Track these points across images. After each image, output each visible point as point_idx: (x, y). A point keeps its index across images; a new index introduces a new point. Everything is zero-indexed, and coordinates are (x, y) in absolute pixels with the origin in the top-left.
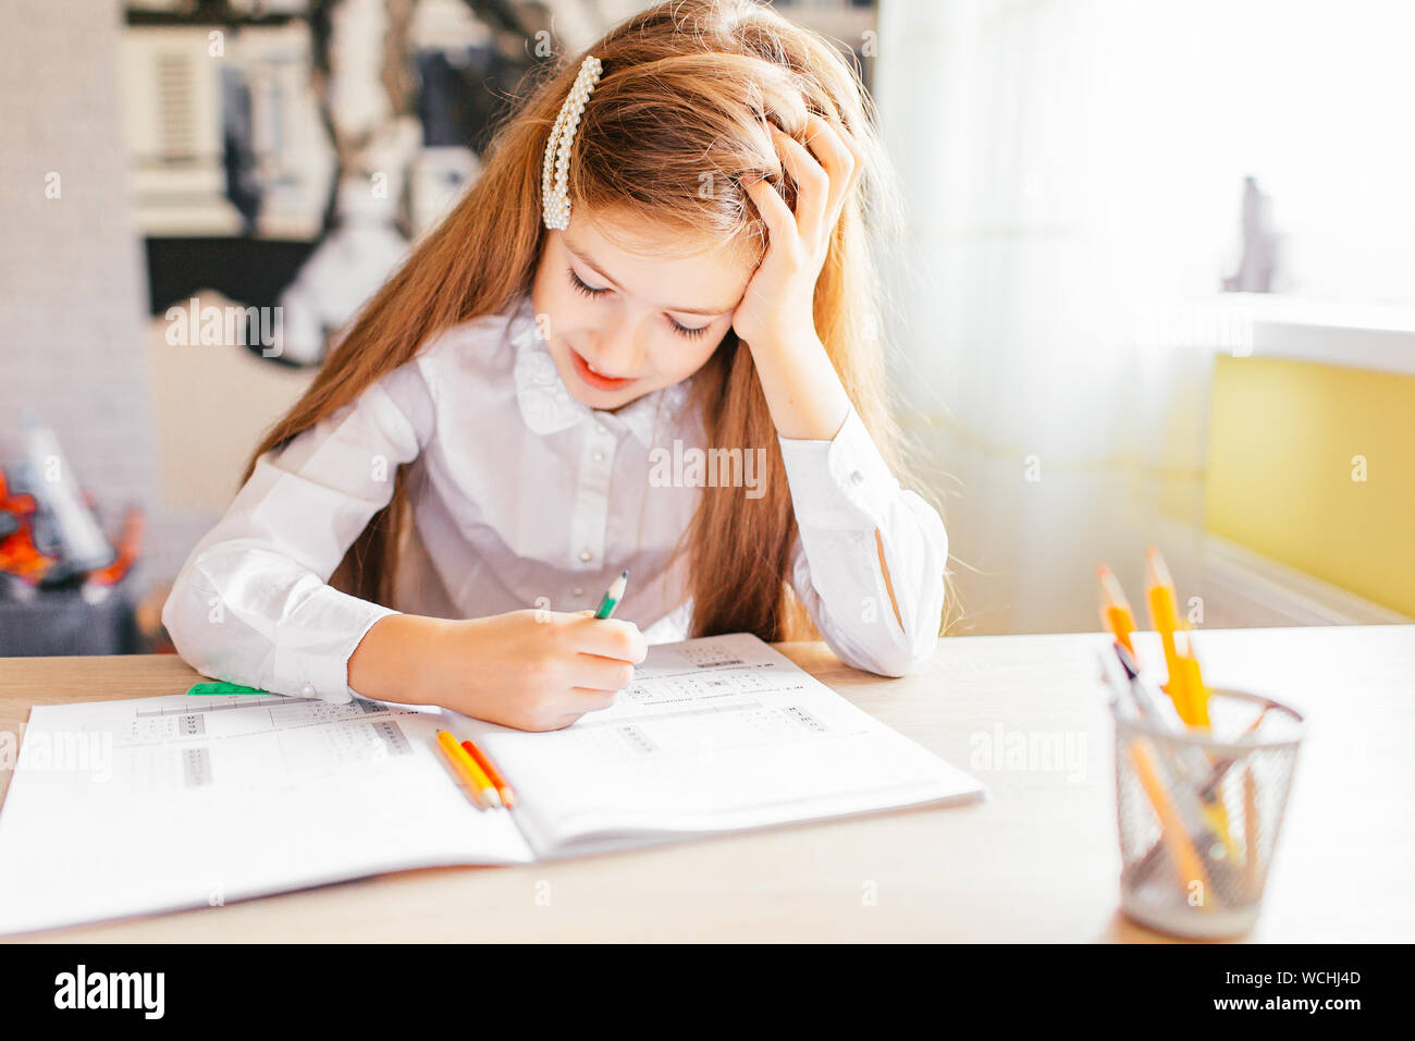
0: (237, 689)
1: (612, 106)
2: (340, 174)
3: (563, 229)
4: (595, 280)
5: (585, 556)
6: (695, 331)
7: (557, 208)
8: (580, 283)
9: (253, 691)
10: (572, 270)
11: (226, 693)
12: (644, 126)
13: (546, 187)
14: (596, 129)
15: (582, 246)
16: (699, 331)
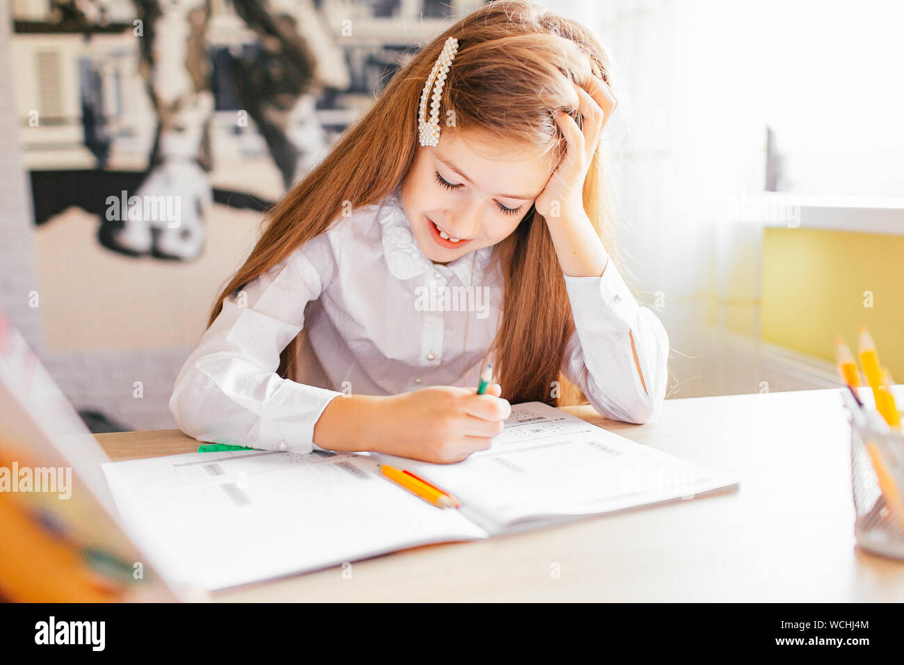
0: (230, 448)
1: (473, 67)
2: (160, 129)
3: (435, 145)
4: (454, 178)
5: (431, 357)
6: (513, 210)
7: (429, 133)
8: (442, 181)
9: (241, 448)
10: (438, 172)
11: (223, 450)
12: (495, 79)
13: (421, 120)
14: (460, 82)
15: (448, 157)
16: (516, 210)
